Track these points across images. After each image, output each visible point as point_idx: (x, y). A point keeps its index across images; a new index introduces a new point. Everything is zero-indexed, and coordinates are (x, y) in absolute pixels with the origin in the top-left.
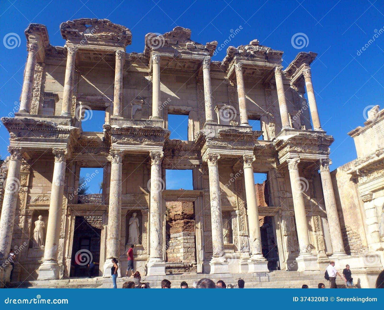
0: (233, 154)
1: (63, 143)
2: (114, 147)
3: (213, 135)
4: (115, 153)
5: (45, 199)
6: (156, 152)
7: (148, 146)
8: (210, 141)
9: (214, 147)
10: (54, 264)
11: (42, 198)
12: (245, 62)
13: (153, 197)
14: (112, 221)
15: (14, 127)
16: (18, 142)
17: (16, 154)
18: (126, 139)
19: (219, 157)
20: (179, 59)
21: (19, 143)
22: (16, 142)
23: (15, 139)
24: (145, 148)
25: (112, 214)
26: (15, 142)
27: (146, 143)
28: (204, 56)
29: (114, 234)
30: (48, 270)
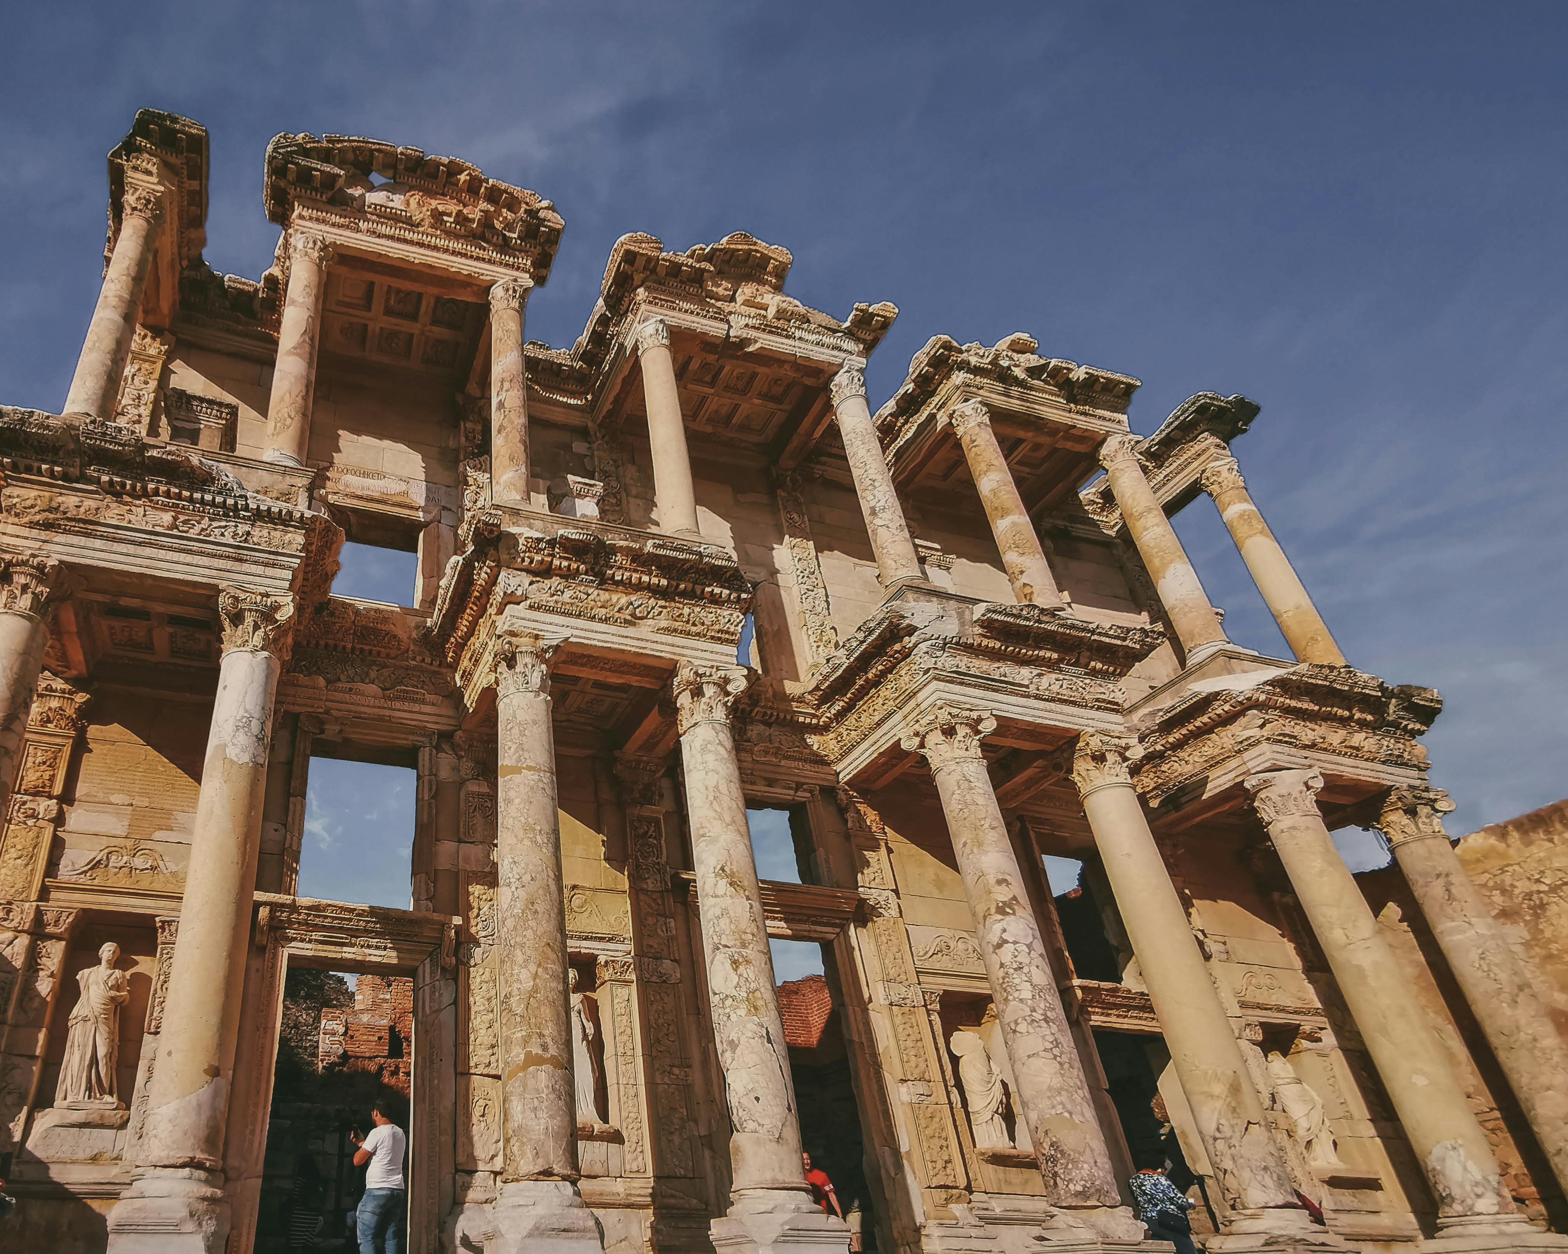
0: (1039, 721)
1: (270, 571)
2: (515, 620)
3: (950, 628)
4: (523, 649)
5: (139, 862)
6: (712, 667)
7: (669, 639)
8: (939, 654)
9: (959, 678)
10: (208, 1191)
11: (125, 858)
12: (998, 400)
13: (722, 869)
14: (533, 968)
15: (28, 462)
16: (44, 535)
17: (25, 588)
18: (568, 594)
19: (989, 726)
20: (738, 358)
21: (44, 541)
22: (35, 533)
23: (26, 520)
24: (655, 646)
25: (529, 933)
26: (25, 532)
27: (664, 624)
28: (844, 355)
29: (548, 1040)
30: (175, 1229)
